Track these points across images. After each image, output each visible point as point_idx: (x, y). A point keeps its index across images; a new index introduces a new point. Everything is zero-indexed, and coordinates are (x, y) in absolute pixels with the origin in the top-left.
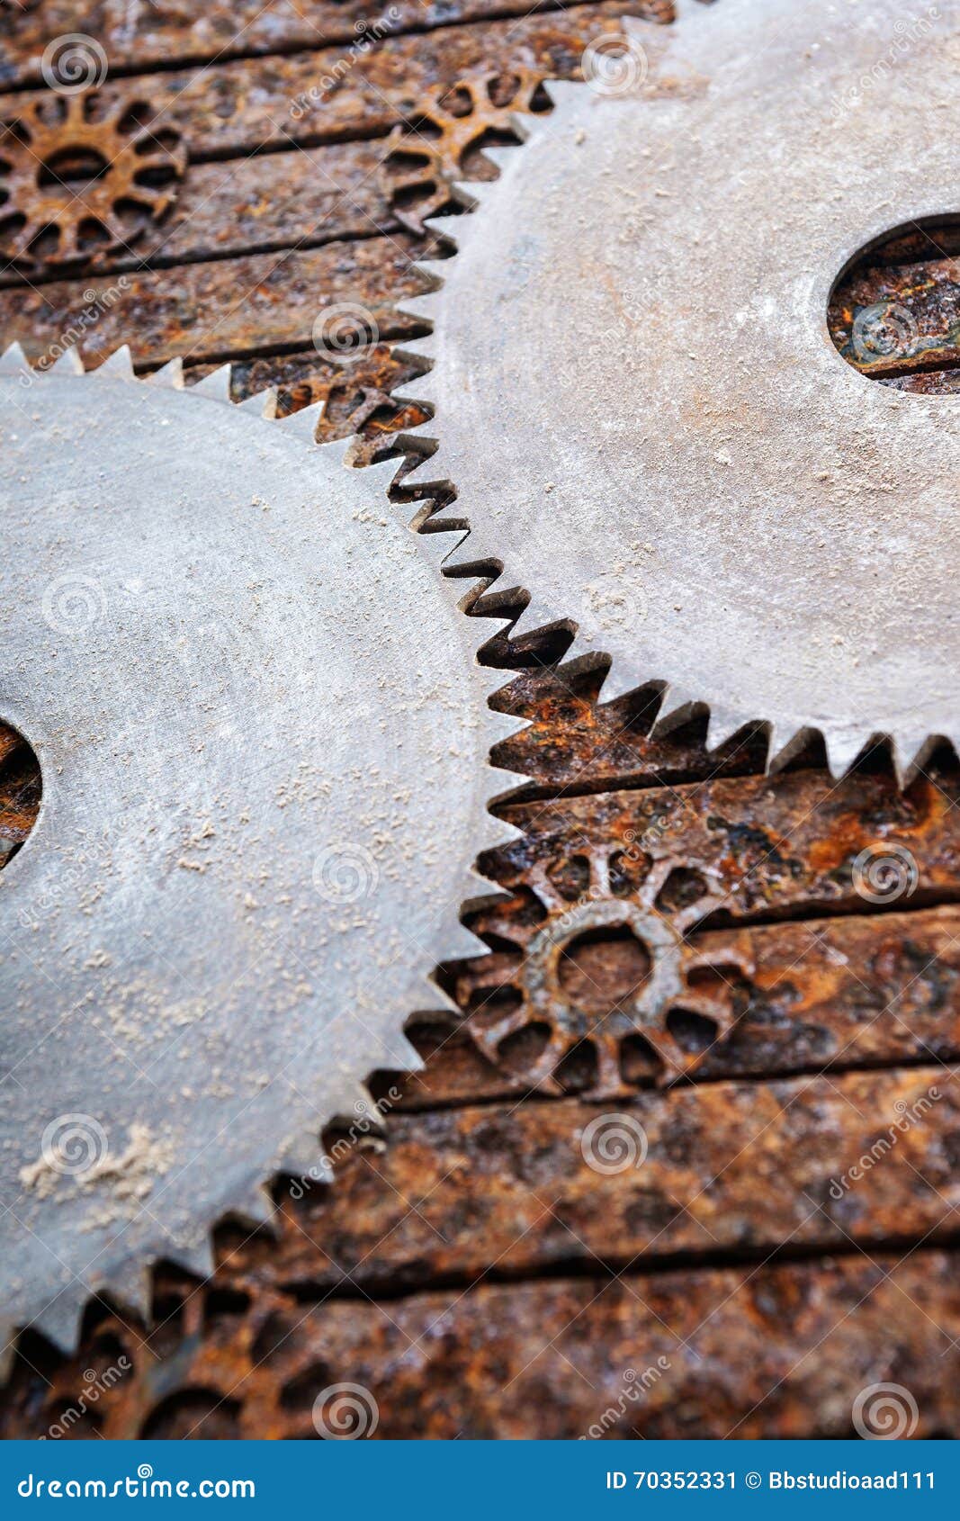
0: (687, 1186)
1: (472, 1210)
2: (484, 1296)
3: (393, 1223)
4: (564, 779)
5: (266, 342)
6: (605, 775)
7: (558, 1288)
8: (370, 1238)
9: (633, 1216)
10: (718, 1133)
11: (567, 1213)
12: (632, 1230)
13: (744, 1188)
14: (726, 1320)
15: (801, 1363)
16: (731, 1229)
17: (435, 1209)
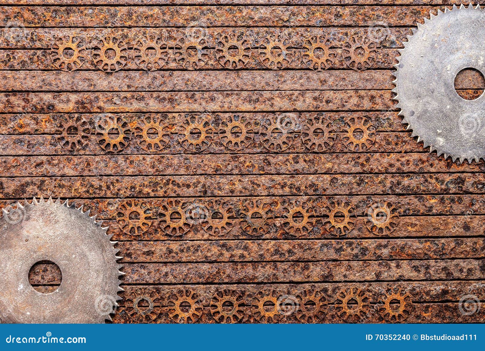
0: (246, 253)
1: (222, 254)
2: (223, 264)
3: (212, 255)
4: (233, 195)
5: (191, 111)
6: (239, 195)
7: (231, 264)
8: (210, 257)
9: (240, 257)
10: (250, 247)
11: (232, 256)
12: (240, 259)
13: (252, 254)
14: (249, 269)
15: (257, 275)
16: (250, 259)
17: (217, 254)
